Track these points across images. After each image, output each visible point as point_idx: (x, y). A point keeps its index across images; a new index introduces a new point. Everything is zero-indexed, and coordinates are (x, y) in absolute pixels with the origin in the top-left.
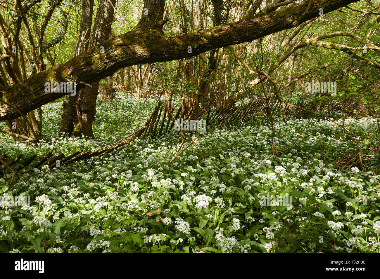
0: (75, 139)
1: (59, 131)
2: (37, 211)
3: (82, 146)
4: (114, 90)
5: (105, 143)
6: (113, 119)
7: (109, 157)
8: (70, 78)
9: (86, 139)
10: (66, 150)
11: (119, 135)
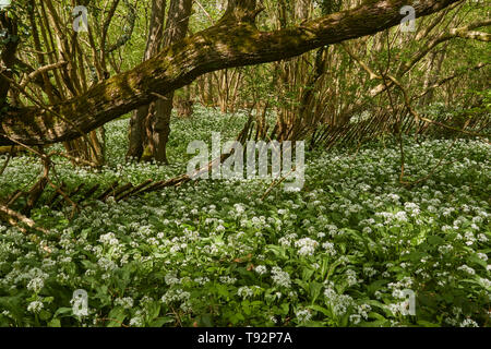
0: (144, 164)
1: (126, 155)
2: (102, 252)
3: (153, 174)
4: (191, 103)
5: (181, 171)
7: (186, 187)
8: (138, 89)
9: (159, 165)
10: (135, 178)
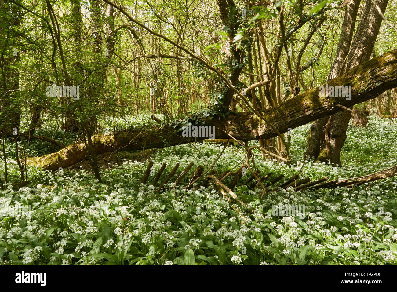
0: (320, 164)
1: (305, 154)
2: (283, 231)
3: (327, 173)
4: (367, 114)
5: (354, 174)
6: (364, 148)
7: (359, 190)
8: (326, 101)
9: (333, 166)
10: (311, 175)
11: (372, 167)
